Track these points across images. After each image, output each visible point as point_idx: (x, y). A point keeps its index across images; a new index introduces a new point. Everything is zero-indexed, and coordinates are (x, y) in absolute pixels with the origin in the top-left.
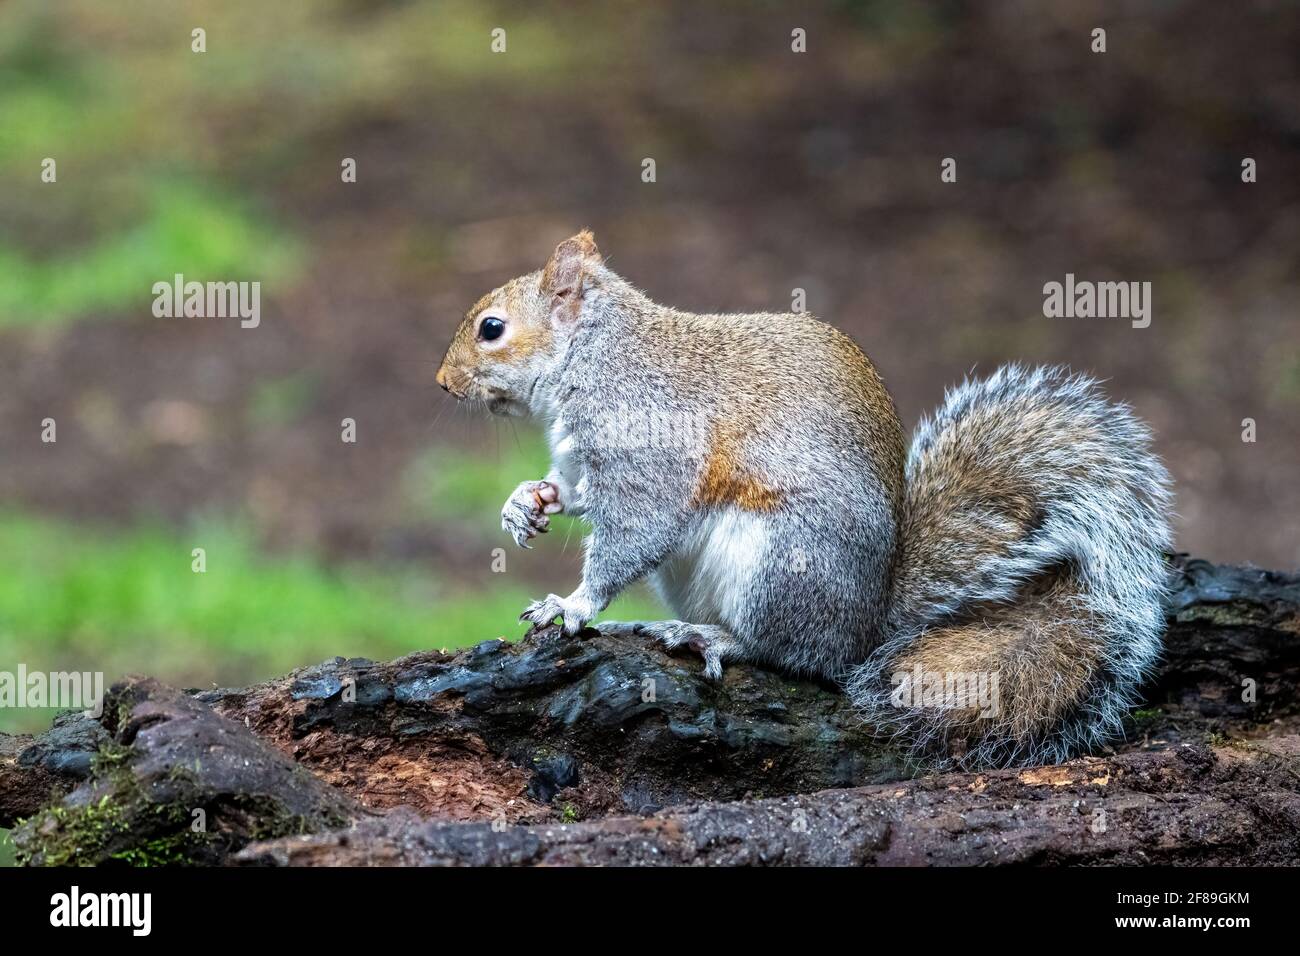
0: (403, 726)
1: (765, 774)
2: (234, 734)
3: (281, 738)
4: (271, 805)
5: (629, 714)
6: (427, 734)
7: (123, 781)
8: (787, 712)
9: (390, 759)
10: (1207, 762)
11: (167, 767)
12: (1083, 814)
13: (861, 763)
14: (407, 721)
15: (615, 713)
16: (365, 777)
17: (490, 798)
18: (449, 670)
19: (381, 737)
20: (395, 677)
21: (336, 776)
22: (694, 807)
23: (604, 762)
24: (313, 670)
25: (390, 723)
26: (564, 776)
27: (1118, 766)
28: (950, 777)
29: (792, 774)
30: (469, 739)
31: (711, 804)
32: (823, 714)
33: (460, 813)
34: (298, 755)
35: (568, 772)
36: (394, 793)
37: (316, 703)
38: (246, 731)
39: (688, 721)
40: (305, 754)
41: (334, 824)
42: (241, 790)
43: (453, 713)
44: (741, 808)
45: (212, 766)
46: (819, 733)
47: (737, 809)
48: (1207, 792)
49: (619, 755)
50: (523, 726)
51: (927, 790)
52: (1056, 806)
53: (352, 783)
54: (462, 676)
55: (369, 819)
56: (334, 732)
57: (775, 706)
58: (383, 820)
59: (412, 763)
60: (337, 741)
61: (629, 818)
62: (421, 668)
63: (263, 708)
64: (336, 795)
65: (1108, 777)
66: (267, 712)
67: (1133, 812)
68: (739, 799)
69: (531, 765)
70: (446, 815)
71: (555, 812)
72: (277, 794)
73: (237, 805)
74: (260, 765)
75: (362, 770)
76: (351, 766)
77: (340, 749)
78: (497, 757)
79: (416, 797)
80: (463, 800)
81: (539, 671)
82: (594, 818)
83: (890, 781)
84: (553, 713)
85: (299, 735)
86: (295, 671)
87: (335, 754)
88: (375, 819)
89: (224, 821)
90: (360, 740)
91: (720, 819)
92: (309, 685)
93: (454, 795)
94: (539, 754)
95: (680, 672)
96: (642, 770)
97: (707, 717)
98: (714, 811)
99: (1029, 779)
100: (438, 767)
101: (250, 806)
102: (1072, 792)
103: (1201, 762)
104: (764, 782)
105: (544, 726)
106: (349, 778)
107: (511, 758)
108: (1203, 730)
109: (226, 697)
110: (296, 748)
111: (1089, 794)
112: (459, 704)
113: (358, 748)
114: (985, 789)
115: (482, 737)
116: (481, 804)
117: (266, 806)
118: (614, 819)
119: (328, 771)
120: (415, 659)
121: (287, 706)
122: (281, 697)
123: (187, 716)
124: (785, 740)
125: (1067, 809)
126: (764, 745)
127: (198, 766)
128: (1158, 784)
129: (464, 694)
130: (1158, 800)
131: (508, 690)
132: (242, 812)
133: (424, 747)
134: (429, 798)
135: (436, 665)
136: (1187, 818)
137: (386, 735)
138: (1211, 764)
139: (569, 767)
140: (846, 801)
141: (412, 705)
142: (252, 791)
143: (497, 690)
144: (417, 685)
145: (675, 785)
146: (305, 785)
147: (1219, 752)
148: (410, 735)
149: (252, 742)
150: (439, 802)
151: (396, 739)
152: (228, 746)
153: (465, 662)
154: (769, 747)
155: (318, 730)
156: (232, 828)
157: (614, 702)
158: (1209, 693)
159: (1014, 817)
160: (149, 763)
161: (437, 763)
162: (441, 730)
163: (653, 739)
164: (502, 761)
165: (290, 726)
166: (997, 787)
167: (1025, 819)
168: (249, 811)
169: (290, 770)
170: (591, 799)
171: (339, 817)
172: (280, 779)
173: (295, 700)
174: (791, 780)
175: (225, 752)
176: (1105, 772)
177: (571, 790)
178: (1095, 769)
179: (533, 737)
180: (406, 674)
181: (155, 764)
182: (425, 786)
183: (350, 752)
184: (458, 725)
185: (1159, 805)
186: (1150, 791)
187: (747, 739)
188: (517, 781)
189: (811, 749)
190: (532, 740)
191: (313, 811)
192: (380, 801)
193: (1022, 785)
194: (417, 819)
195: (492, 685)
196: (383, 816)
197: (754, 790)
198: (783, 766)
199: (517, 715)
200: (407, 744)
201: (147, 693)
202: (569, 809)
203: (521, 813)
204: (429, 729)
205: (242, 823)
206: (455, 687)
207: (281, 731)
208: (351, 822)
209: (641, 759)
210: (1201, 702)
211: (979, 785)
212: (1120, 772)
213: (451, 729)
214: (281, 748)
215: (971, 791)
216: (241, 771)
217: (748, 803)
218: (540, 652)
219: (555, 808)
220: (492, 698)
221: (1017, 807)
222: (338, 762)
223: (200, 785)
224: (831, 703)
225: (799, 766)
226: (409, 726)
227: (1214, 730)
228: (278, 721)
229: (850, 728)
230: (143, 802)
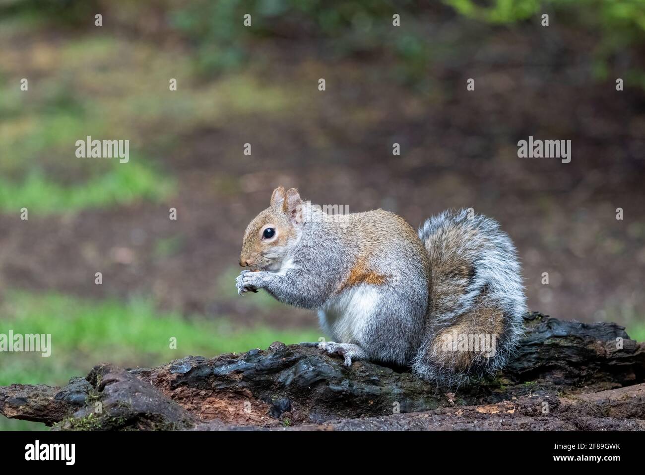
0: (217, 385)
1: (369, 407)
2: (146, 388)
3: (165, 390)
4: (161, 418)
5: (312, 381)
6: (227, 388)
7: (98, 407)
8: (379, 381)
9: (212, 399)
10: (556, 404)
11: (117, 401)
12: (503, 425)
13: (410, 403)
14: (219, 383)
15: (307, 381)
16: (201, 407)
17: (254, 416)
18: (237, 362)
19: (207, 390)
20: (214, 364)
21: (189, 406)
22: (340, 420)
23: (301, 401)
24: (179, 361)
25: (212, 384)
26: (285, 407)
27: (518, 405)
28: (447, 409)
29: (381, 407)
30: (245, 391)
31: (347, 419)
32: (394, 382)
33: (241, 422)
34: (173, 397)
35: (286, 405)
36: (213, 414)
37: (180, 375)
38: (151, 387)
39: (337, 384)
40: (175, 396)
41: (188, 426)
42: (148, 411)
43: (238, 380)
44: (359, 421)
45: (136, 401)
46: (393, 390)
47: (358, 422)
48: (556, 417)
49: (308, 398)
50: (268, 386)
51: (438, 414)
52: (492, 422)
53: (195, 409)
54: (242, 364)
55: (202, 424)
56: (188, 387)
57: (374, 378)
58: (209, 425)
59: (221, 401)
60: (188, 391)
61: (312, 425)
62: (225, 361)
63: (158, 377)
64: (188, 414)
65: (514, 410)
66: (160, 378)
67: (525, 425)
68: (358, 417)
69: (271, 402)
70: (235, 423)
71: (281, 422)
72: (164, 413)
73: (147, 418)
74: (157, 401)
75: (199, 403)
76: (195, 402)
77: (190, 394)
78: (257, 398)
79: (222, 415)
80: (242, 416)
81: (275, 362)
82: (297, 425)
83: (422, 411)
84: (280, 380)
85: (173, 388)
86: (172, 361)
87: (188, 396)
88: (205, 425)
89: (141, 424)
90: (199, 391)
91: (350, 426)
92: (178, 367)
93: (238, 414)
94: (274, 398)
95: (334, 363)
96: (317, 405)
97: (346, 383)
98: (348, 422)
99: (481, 410)
100: (232, 402)
101: (152, 418)
102: (499, 416)
103: (553, 404)
104: (369, 410)
105: (277, 386)
106: (194, 407)
107: (263, 399)
108: (554, 390)
109: (143, 372)
110: (172, 394)
111: (506, 417)
112: (241, 376)
113: (198, 394)
114: (462, 414)
115: (250, 390)
116: (250, 418)
117: (159, 418)
118: (306, 425)
119: (185, 404)
120: (223, 357)
121: (168, 376)
122: (166, 372)
123: (126, 380)
124: (378, 393)
125: (497, 423)
126: (369, 395)
127: (131, 401)
128: (535, 413)
129: (243, 372)
130: (535, 420)
131: (262, 370)
132: (149, 421)
133: (226, 394)
134: (228, 415)
135: (231, 359)
136: (548, 427)
137: (210, 389)
138: (558, 405)
139: (287, 403)
140: (404, 419)
141: (221, 376)
142: (153, 412)
143: (257, 371)
144: (223, 368)
145: (331, 411)
146: (175, 409)
147: (561, 400)
148: (220, 389)
149: (153, 391)
150: (232, 417)
151: (214, 390)
152: (144, 393)
153: (244, 359)
154: (372, 396)
155: (181, 386)
156: (144, 427)
157: (306, 376)
158: (557, 375)
159: (474, 426)
160: (110, 399)
161: (232, 401)
162: (233, 387)
163: (322, 392)
164: (259, 400)
165: (170, 384)
166: (467, 413)
167: (479, 427)
168: (152, 420)
169: (169, 403)
170: (296, 417)
171: (190, 423)
172: (165, 407)
173: (172, 374)
174: (380, 409)
175: (142, 395)
176: (513, 408)
177: (287, 413)
178: (509, 407)
179: (272, 390)
180: (218, 363)
181: (113, 400)
182: (226, 411)
183: (194, 396)
184: (240, 385)
185: (536, 422)
186: (532, 416)
187: (362, 392)
188: (265, 409)
189: (389, 397)
190: (272, 392)
191: (179, 421)
192: (207, 417)
193: (478, 413)
194: (223, 425)
195: (255, 368)
196: (208, 423)
197: (365, 414)
198: (377, 403)
199: (265, 381)
200: (218, 393)
201: (109, 370)
202: (287, 421)
203: (266, 422)
204: (228, 387)
205: (149, 425)
206: (239, 369)
207: (166, 386)
208: (195, 425)
209: (318, 400)
210: (554, 379)
211: (460, 413)
212: (519, 408)
213: (237, 387)
214: (166, 394)
215: (456, 415)
216: (149, 404)
217: (362, 419)
218: (275, 355)
219: (281, 420)
220: (256, 374)
221: (475, 422)
222: (190, 400)
223: (131, 409)
224: (398, 377)
225: (384, 404)
226: (220, 385)
227: (559, 390)
228: (164, 382)
229: (405, 388)
230: (107, 416)
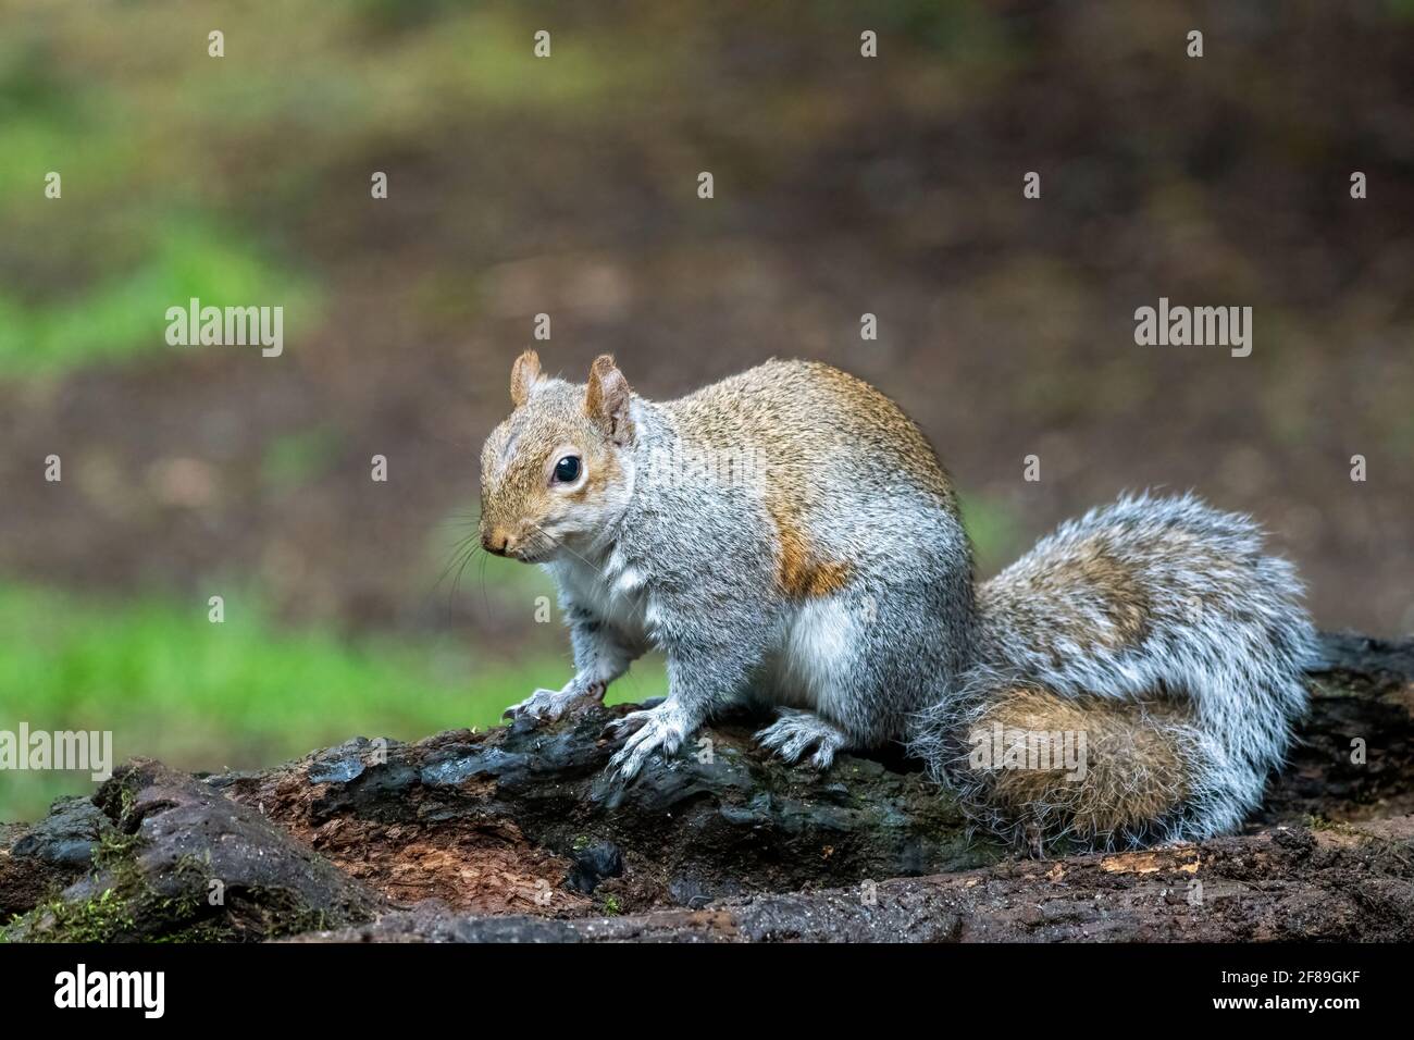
0: (431, 812)
1: (825, 862)
2: (247, 821)
3: (298, 826)
4: (287, 899)
5: (676, 797)
6: (458, 820)
7: (126, 873)
8: (849, 795)
9: (417, 847)
10: (1306, 846)
11: (174, 857)
12: (1170, 904)
13: (929, 849)
14: (435, 806)
15: (662, 796)
16: (390, 868)
17: (527, 891)
18: (481, 751)
19: (405, 824)
20: (422, 759)
21: (358, 866)
22: (748, 898)
23: (649, 850)
24: (332, 751)
25: (418, 808)
26: (607, 866)
27: (1209, 852)
28: (1025, 865)
29: (855, 862)
30: (503, 826)
31: (766, 894)
32: (888, 797)
33: (493, 907)
34: (317, 844)
35: (610, 861)
36: (421, 885)
37: (336, 787)
38: (260, 819)
39: (741, 805)
40: (324, 843)
41: (357, 919)
42: (255, 883)
43: (485, 798)
44: (799, 899)
45: (223, 856)
46: (884, 817)
47: (795, 901)
48: (1306, 879)
49: (665, 842)
50: (561, 811)
51: (1001, 879)
52: (1142, 895)
53: (375, 874)
54: (494, 757)
55: (394, 914)
56: (356, 818)
57: (835, 788)
58: (410, 914)
59: (441, 852)
60: (358, 828)
61: (677, 910)
62: (450, 749)
63: (279, 793)
64: (358, 887)
65: (1198, 863)
66: (283, 797)
67: (1226, 902)
68: (797, 889)
69: (570, 854)
70: (479, 908)
71: (596, 905)
72: (294, 887)
73: (251, 899)
74: (275, 855)
75: (386, 860)
76: (374, 855)
77: (362, 837)
78: (533, 845)
79: (445, 889)
80: (497, 892)
81: (578, 751)
82: (638, 911)
83: (960, 869)
84: (594, 796)
85: (317, 823)
86: (314, 752)
87: (357, 842)
88: (400, 914)
89: (236, 916)
90: (384, 828)
91: (776, 911)
92: (329, 768)
93: (486, 887)
94: (579, 842)
95: (732, 751)
96: (690, 858)
97: (762, 801)
98: (770, 902)
99: (1112, 866)
100: (470, 856)
101: (265, 899)
102: (1159, 880)
103: (1299, 846)
104: (823, 871)
105: (584, 810)
106: (372, 869)
107: (549, 846)
108: (1301, 812)
109: (238, 782)
110: (315, 836)
111: (1177, 882)
112: (491, 787)
113: (382, 836)
114: (1064, 877)
115: (516, 823)
116: (516, 896)
117: (282, 900)
118: (661, 912)
119: (349, 861)
120: (444, 739)
121: (304, 791)
122: (298, 781)
123: (196, 802)
124: (846, 825)
125: (1153, 899)
126: (824, 831)
127: (208, 856)
128: (1253, 871)
129: (496, 777)
130: (1253, 888)
131: (546, 772)
132: (257, 906)
133: (454, 835)
134: (460, 890)
135: (466, 745)
136: (1284, 907)
137: (413, 822)
138: (1310, 849)
139: (612, 856)
140: (913, 891)
141: (441, 789)
142: (266, 883)
143: (533, 773)
144: (446, 767)
145: (727, 874)
146: (324, 876)
147: (1318, 836)
148: (439, 822)
149: (267, 830)
150: (470, 895)
151: (423, 825)
152: (240, 835)
153: (498, 742)
154: (830, 833)
155: (338, 816)
156: (245, 924)
157: (660, 785)
158: (1309, 771)
159: (1096, 908)
160: (155, 853)
161: (468, 852)
162: (472, 816)
163: (702, 825)
164: (539, 849)
165: (308, 812)
166: (1077, 875)
167: (1107, 910)
168: (263, 905)
169: (307, 860)
170: (636, 890)
171: (362, 911)
172: (298, 869)
173: (313, 785)
174: (853, 868)
175: (237, 841)
176: (1195, 858)
177: (613, 881)
178: (1184, 855)
179: (573, 823)
180: (433, 755)
181: (162, 854)
182: (456, 877)
183: (373, 840)
184: (491, 811)
185: (1253, 893)
186: (1243, 878)
187: (805, 824)
188: (554, 871)
189: (875, 835)
190: (572, 827)
191: (333, 905)
192: (406, 894)
193: (1104, 872)
194: (447, 913)
195: (528, 766)
196: (409, 910)
197: (813, 880)
198: (844, 853)
199: (554, 799)
200: (435, 832)
201: (153, 777)
202: (612, 902)
203: (559, 906)
204: (459, 815)
205: (257, 918)
206: (488, 769)
207: (299, 817)
208: (375, 916)
209: (691, 845)
210: (1299, 782)
211: (1058, 873)
212: (1211, 858)
213: (483, 815)
214: (297, 836)
215: (1049, 879)
216: (254, 862)
217: (806, 893)
218: (578, 731)
219: (596, 900)
220: (527, 782)
221: (1098, 897)
222: (361, 852)
223: (210, 877)
224: (896, 785)
225: (862, 853)
226: (438, 811)
227: (1313, 812)
228: (295, 807)
229: (917, 812)
230: (148, 896)
